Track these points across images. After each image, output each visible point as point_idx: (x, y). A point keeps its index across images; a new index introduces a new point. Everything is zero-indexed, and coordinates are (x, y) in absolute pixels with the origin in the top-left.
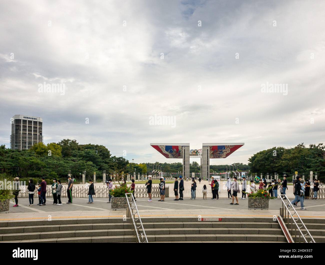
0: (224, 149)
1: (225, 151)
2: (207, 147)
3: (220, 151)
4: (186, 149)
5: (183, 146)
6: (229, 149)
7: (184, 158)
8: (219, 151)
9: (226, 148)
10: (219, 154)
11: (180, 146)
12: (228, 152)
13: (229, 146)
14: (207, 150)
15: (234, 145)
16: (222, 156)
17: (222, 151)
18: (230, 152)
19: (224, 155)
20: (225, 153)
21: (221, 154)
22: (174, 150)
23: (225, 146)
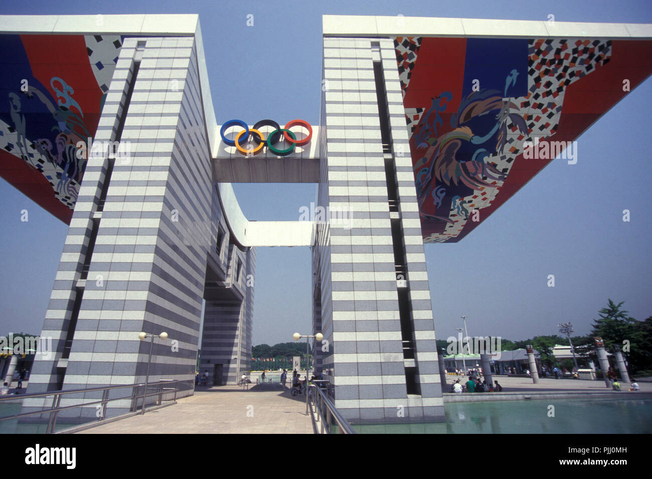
0: (520, 89)
1: (515, 122)
2: (365, 43)
3: (480, 109)
4: (148, 53)
5: (125, 36)
8: (467, 120)
9: (537, 80)
10: (459, 157)
11: (98, 37)
13: (563, 41)
15: (607, 40)
16: (476, 192)
17: (494, 108)
18: (552, 131)
19: (497, 168)
20: (507, 147)
21: (480, 158)
22: (56, 90)
23: (533, 45)
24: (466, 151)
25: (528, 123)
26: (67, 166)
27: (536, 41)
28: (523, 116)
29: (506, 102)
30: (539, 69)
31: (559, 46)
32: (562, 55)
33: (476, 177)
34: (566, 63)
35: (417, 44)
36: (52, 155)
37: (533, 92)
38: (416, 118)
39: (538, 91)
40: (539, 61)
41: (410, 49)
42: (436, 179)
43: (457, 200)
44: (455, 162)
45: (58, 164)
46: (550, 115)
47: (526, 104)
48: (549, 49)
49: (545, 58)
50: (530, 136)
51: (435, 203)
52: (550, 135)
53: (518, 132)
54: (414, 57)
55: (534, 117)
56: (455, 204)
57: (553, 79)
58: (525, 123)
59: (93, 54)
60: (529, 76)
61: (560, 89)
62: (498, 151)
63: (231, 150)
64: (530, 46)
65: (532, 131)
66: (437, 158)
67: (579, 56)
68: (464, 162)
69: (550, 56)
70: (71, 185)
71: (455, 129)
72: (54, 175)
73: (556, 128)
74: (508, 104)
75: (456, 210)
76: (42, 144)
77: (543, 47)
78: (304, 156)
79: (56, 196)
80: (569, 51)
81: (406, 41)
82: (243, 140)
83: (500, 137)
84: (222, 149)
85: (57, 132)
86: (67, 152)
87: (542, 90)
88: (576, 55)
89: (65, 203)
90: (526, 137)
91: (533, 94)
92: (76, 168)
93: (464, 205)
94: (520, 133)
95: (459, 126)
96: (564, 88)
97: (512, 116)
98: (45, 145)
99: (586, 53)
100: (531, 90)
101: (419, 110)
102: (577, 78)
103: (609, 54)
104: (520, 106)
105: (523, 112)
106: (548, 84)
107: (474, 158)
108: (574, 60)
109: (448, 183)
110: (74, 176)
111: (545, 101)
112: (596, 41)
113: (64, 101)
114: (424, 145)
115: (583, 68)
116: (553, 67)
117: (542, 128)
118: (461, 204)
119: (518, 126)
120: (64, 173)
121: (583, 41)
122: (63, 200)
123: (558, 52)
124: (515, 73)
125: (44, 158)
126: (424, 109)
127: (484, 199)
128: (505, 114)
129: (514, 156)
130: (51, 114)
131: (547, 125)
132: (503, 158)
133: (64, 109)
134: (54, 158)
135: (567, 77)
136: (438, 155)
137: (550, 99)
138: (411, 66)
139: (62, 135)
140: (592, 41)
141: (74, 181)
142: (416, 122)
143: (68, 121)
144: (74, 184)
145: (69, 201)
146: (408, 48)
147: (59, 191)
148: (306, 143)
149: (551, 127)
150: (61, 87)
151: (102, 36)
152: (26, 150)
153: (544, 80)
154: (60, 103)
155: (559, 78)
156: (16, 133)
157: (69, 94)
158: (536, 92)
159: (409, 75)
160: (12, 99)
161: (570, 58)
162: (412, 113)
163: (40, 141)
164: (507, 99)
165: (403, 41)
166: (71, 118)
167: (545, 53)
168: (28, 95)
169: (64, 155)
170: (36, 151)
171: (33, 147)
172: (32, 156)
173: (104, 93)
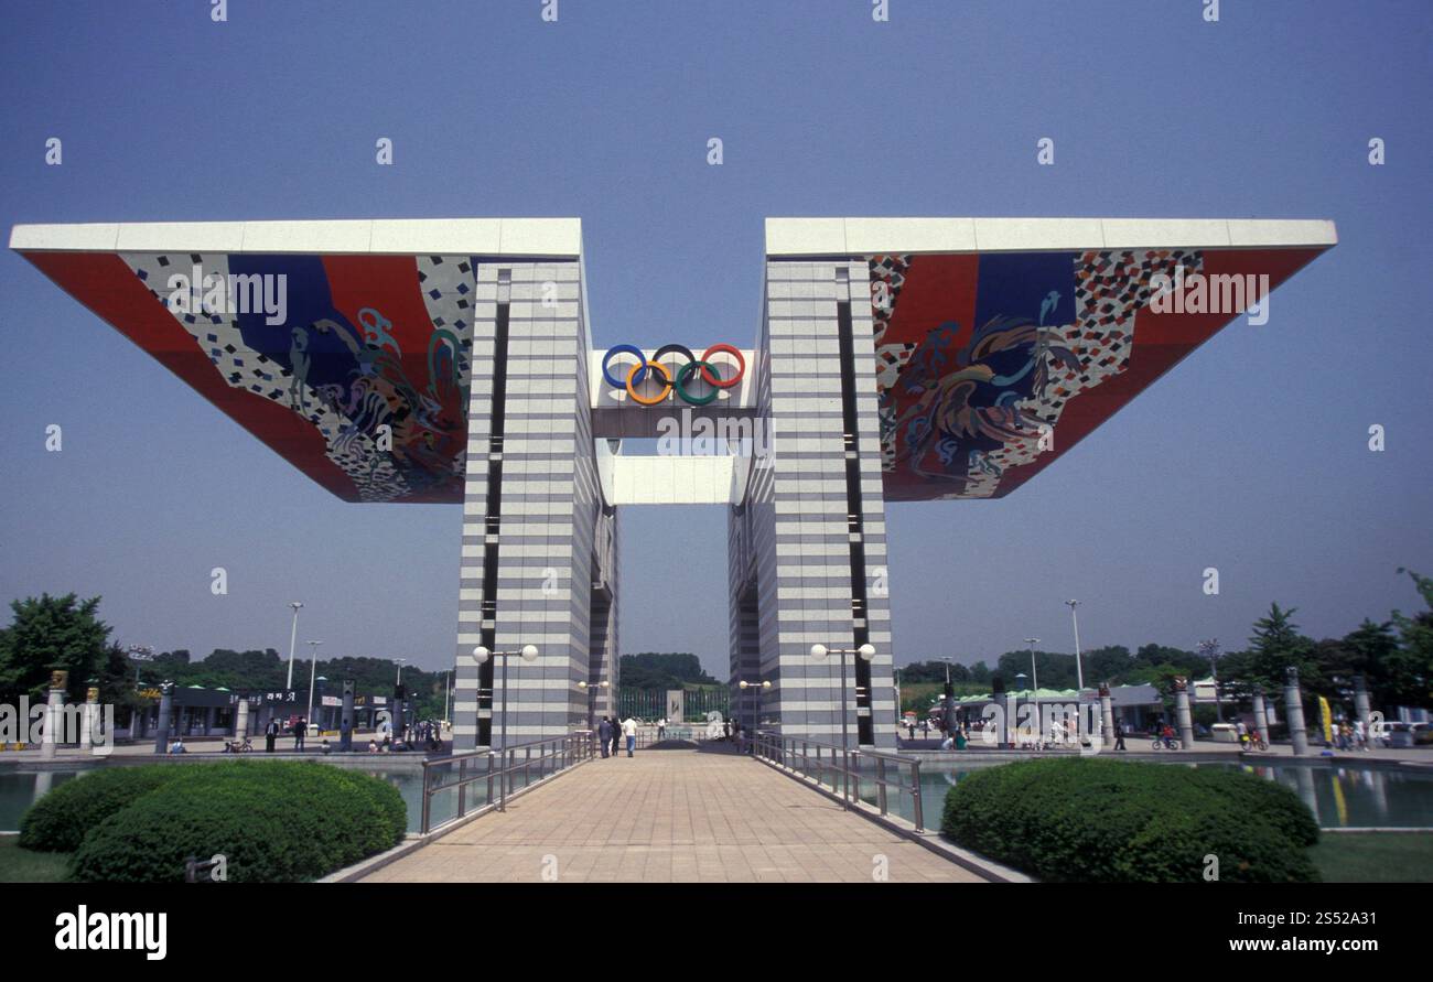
0: (1064, 315)
1: (1060, 357)
2: (827, 270)
3: (1003, 342)
4: (518, 291)
5: (478, 259)
6: (1117, 312)
8: (984, 357)
9: (1091, 304)
10: (973, 402)
11: (436, 259)
12: (1096, 375)
13: (1128, 254)
15: (1196, 250)
16: (1007, 445)
17: (1026, 341)
18: (1120, 367)
19: (1038, 414)
20: (1051, 388)
21: (1008, 403)
22: (365, 324)
23: (1082, 259)
24: (984, 395)
25: (1081, 358)
26: (360, 417)
27: (1084, 255)
28: (1071, 349)
29: (1043, 333)
30: (1092, 290)
31: (1122, 260)
32: (1127, 270)
33: (1004, 426)
34: (1133, 280)
35: (905, 265)
36: (339, 404)
37: (1085, 318)
38: (903, 355)
39: (1091, 317)
40: (1091, 279)
41: (894, 270)
42: (940, 430)
43: (978, 456)
44: (967, 407)
45: (346, 415)
46: (1115, 348)
47: (1076, 334)
48: (1106, 264)
49: (1102, 274)
50: (1085, 374)
51: (941, 459)
52: (1119, 373)
53: (1065, 369)
54: (900, 280)
55: (1089, 350)
56: (974, 460)
57: (1115, 301)
58: (1076, 359)
59: (426, 281)
60: (1077, 298)
61: (1127, 314)
62: (1037, 394)
63: (619, 395)
64: (1076, 261)
65: (1087, 367)
66: (939, 404)
67: (1153, 271)
68: (982, 408)
69: (1109, 272)
70: (357, 441)
71: (964, 368)
72: (334, 429)
73: (1125, 363)
74: (1046, 336)
75: (979, 467)
76: (330, 390)
77: (1097, 261)
78: (732, 405)
79: (328, 454)
80: (1138, 263)
81: (888, 260)
82: (638, 380)
83: (1038, 375)
84: (604, 393)
85: (356, 376)
87: (1099, 315)
88: (1149, 270)
89: (338, 463)
90: (1080, 375)
91: (1084, 322)
92: (373, 420)
93: (991, 461)
94: (1068, 371)
95: (972, 364)
96: (1134, 312)
97: (1053, 349)
98: (333, 393)
99: (1164, 267)
100: (1080, 315)
101: (909, 346)
103: (1200, 267)
104: (1065, 337)
105: (1071, 344)
106: (1108, 308)
107: (998, 404)
108: (1146, 277)
109: (960, 435)
110: (367, 429)
111: (1106, 330)
112: (1178, 252)
113: (374, 337)
114: (918, 389)
116: (1114, 285)
117: (1103, 363)
118: (986, 460)
119: (1064, 363)
120: (352, 426)
121: (1157, 252)
122: (337, 458)
123: (1120, 267)
124: (1055, 296)
125: (326, 407)
126: (916, 345)
127: (1023, 453)
128: (1042, 347)
129: (1063, 400)
130: (352, 354)
131: (1111, 360)
132: (1046, 402)
133: (374, 347)
134: (343, 407)
135: (1137, 297)
136: (940, 400)
137: (1113, 326)
138: (898, 291)
139: (365, 380)
140: (1172, 252)
141: (364, 435)
142: (906, 361)
143: (375, 362)
144: (363, 439)
145: (345, 460)
146: (891, 268)
147: (334, 448)
148: (734, 385)
149: (1118, 362)
150: (372, 321)
151: (443, 258)
152: (302, 398)
153: (1101, 302)
154: (368, 341)
155: (1124, 299)
156: (292, 377)
157: (384, 328)
158: (1089, 319)
159: (893, 304)
160: (296, 335)
161: (1140, 275)
162: (896, 349)
163: (327, 386)
164: (1044, 329)
165: (884, 260)
166: (381, 359)
167: (1101, 268)
168: (320, 330)
169: (360, 404)
170: (317, 399)
171: (314, 394)
172: (308, 405)
173: (437, 328)
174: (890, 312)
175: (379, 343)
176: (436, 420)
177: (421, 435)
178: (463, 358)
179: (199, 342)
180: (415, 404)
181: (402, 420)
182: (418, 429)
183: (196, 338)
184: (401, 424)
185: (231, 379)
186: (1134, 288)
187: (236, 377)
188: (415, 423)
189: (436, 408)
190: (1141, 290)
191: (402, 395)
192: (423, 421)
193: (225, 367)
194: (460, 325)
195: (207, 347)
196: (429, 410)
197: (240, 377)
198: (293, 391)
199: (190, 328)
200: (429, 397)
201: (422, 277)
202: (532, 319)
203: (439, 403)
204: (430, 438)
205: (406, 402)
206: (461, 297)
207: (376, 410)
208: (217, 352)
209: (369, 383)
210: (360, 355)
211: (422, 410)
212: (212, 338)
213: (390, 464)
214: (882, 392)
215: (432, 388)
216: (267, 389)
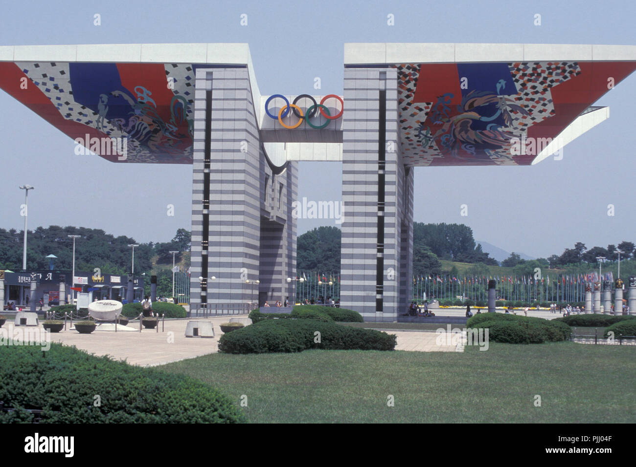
0: (510, 90)
1: (515, 109)
2: (375, 73)
3: (480, 102)
4: (216, 84)
5: (196, 66)
6: (540, 88)
7: (201, 166)
8: (472, 108)
9: (524, 85)
11: (175, 65)
13: (537, 64)
14: (377, 95)
15: (573, 62)
17: (491, 102)
18: (550, 115)
20: (515, 122)
21: (494, 128)
22: (138, 93)
23: (513, 66)
26: (133, 133)
28: (519, 105)
29: (501, 98)
30: (523, 79)
31: (535, 66)
32: (539, 71)
34: (543, 75)
35: (418, 68)
36: (122, 127)
37: (522, 91)
38: (427, 108)
39: (525, 91)
40: (520, 74)
45: (126, 132)
46: (544, 105)
47: (520, 99)
48: (526, 68)
49: (526, 72)
50: (532, 116)
52: (551, 117)
53: (520, 114)
54: (416, 75)
55: (530, 106)
57: (537, 84)
58: (524, 110)
59: (170, 74)
60: (515, 83)
61: (545, 90)
64: (509, 67)
65: (532, 113)
66: (454, 128)
67: (553, 71)
68: (480, 130)
69: (529, 71)
70: (131, 142)
71: (463, 113)
72: (119, 137)
74: (504, 99)
76: (117, 121)
77: (521, 67)
78: (338, 128)
80: (544, 67)
81: (408, 66)
82: (285, 115)
83: (506, 117)
84: (266, 120)
85: (132, 115)
86: (136, 126)
88: (551, 71)
90: (529, 117)
92: (140, 134)
94: (522, 115)
95: (466, 111)
96: (549, 89)
97: (509, 105)
98: (119, 122)
99: (559, 69)
101: (428, 104)
102: (558, 84)
103: (579, 69)
104: (514, 100)
105: (519, 103)
106: (534, 87)
108: (550, 74)
110: (136, 137)
111: (536, 97)
112: (565, 63)
113: (142, 98)
114: (440, 122)
115: (560, 78)
116: (533, 78)
117: (540, 112)
119: (518, 111)
120: (129, 136)
121: (553, 63)
123: (534, 69)
124: (502, 82)
125: (115, 128)
126: (432, 103)
128: (503, 104)
130: (130, 106)
131: (544, 110)
132: (515, 129)
133: (142, 103)
134: (124, 128)
135: (548, 83)
137: (539, 95)
138: (416, 80)
139: (137, 117)
140: (562, 63)
141: (135, 140)
142: (428, 110)
143: (143, 109)
146: (411, 70)
148: (338, 117)
149: (549, 111)
150: (142, 92)
151: (178, 65)
152: (102, 124)
153: (529, 85)
154: (139, 100)
155: (542, 83)
156: (98, 115)
157: (147, 95)
158: (524, 92)
159: (415, 85)
160: (101, 98)
161: (547, 72)
162: (423, 105)
163: (116, 119)
164: (501, 96)
165: (406, 66)
166: (145, 108)
167: (524, 70)
168: (115, 96)
169: (133, 127)
170: (110, 125)
171: (109, 123)
172: (106, 127)
173: (175, 95)
174: (414, 89)
175: (145, 101)
176: (174, 134)
177: (166, 140)
178: (189, 108)
179: (51, 100)
180: (163, 127)
181: (156, 134)
182: (164, 137)
183: (50, 98)
184: (154, 135)
185: (66, 116)
186: (545, 79)
187: (69, 115)
188: (163, 135)
189: (175, 129)
190: (549, 79)
191: (156, 123)
192: (167, 134)
193: (64, 111)
194: (187, 93)
195: (55, 102)
196: (171, 130)
197: (71, 115)
198: (98, 121)
199: (47, 94)
200: (171, 124)
201: (167, 73)
202: (224, 99)
203: (176, 126)
204: (171, 142)
205: (158, 126)
206: (188, 82)
207: (142, 130)
208: (60, 105)
209: (139, 118)
210: (134, 106)
211: (167, 129)
212: (58, 98)
213: (148, 152)
214: (420, 124)
215: (173, 120)
216: (84, 120)
